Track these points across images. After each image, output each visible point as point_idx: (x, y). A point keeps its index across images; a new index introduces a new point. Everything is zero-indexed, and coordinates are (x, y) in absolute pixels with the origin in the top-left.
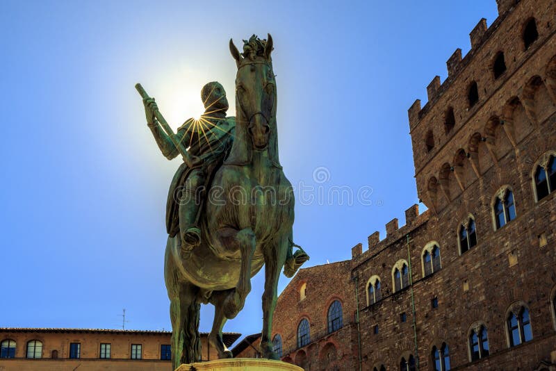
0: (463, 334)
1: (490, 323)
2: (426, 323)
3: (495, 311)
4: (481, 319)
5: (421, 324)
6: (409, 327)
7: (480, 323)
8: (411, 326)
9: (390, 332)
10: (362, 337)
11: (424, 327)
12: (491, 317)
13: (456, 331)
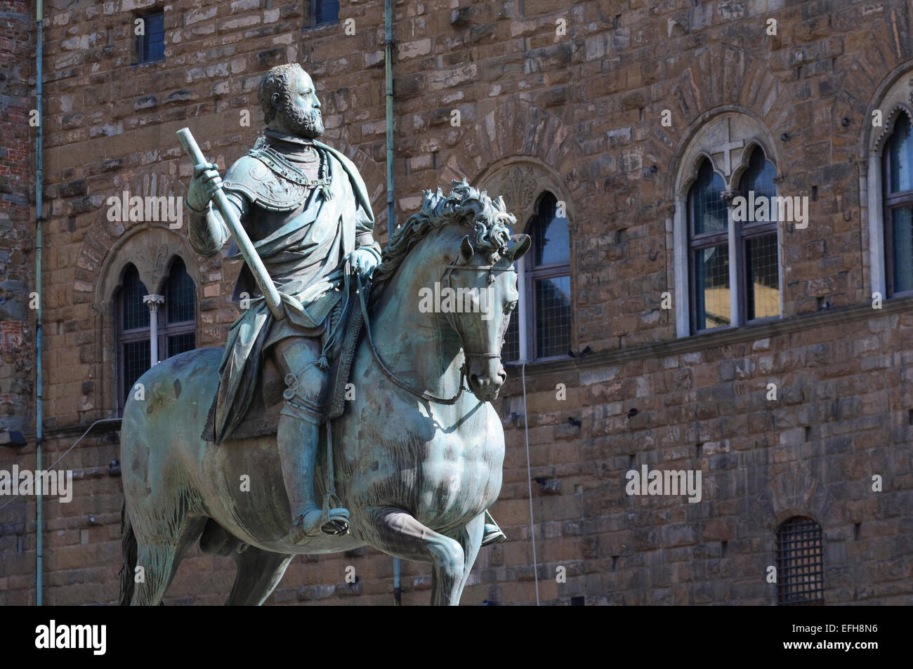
0: (655, 168)
1: (798, 146)
2: (452, 61)
3: (824, 87)
4: (753, 110)
5: (426, 63)
6: (355, 66)
7: (746, 131)
8: (369, 59)
9: (239, 66)
10: (61, 63)
11: (440, 79)
12: (804, 114)
13: (618, 145)
